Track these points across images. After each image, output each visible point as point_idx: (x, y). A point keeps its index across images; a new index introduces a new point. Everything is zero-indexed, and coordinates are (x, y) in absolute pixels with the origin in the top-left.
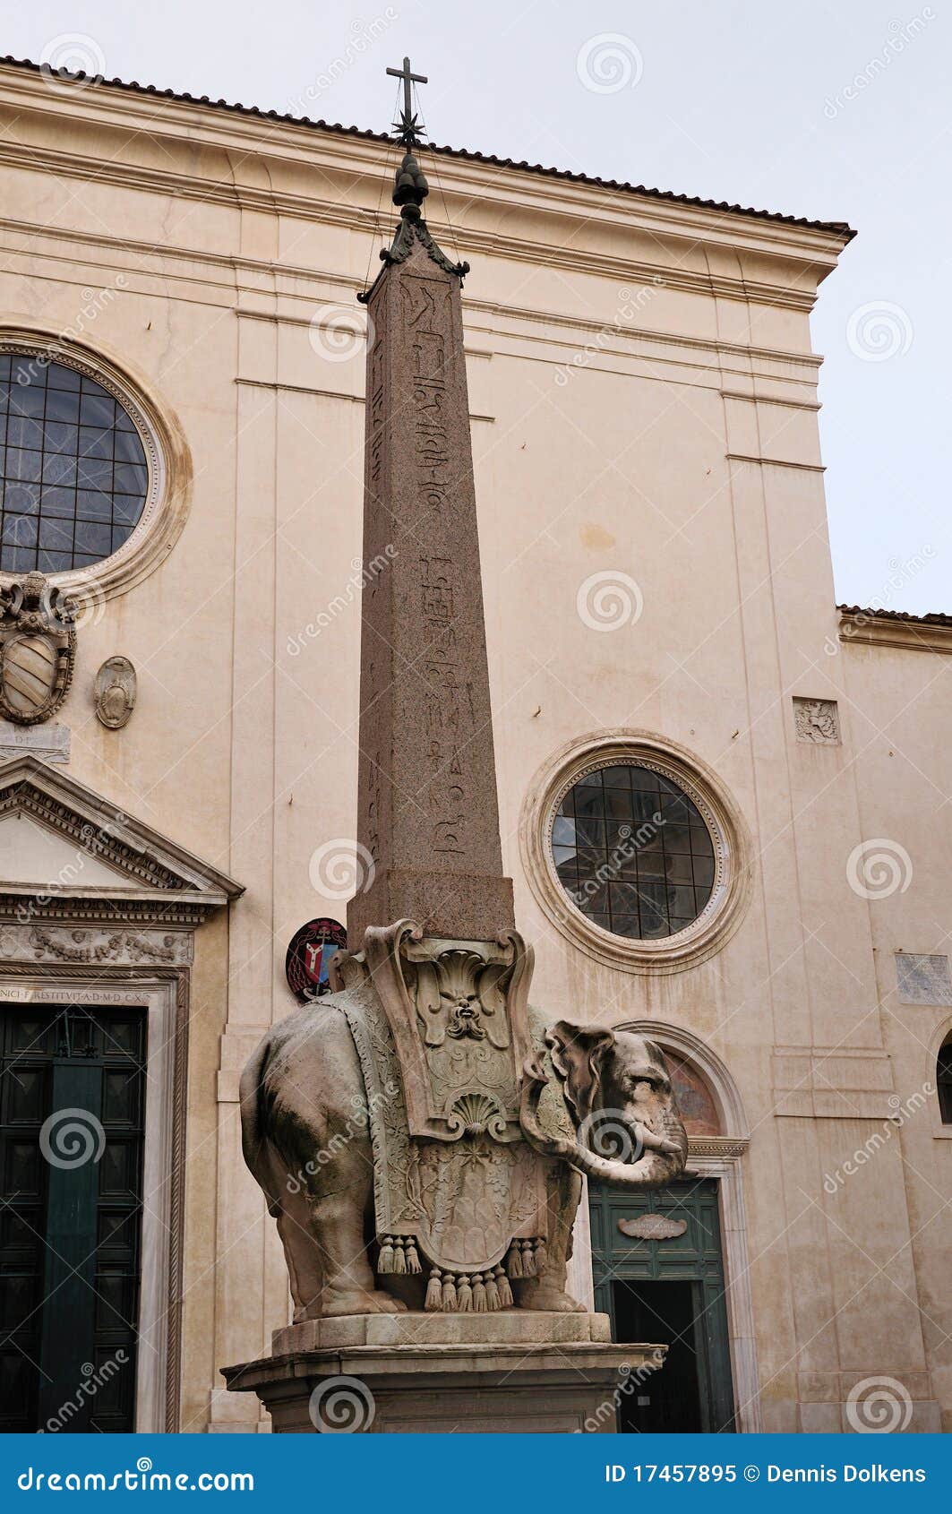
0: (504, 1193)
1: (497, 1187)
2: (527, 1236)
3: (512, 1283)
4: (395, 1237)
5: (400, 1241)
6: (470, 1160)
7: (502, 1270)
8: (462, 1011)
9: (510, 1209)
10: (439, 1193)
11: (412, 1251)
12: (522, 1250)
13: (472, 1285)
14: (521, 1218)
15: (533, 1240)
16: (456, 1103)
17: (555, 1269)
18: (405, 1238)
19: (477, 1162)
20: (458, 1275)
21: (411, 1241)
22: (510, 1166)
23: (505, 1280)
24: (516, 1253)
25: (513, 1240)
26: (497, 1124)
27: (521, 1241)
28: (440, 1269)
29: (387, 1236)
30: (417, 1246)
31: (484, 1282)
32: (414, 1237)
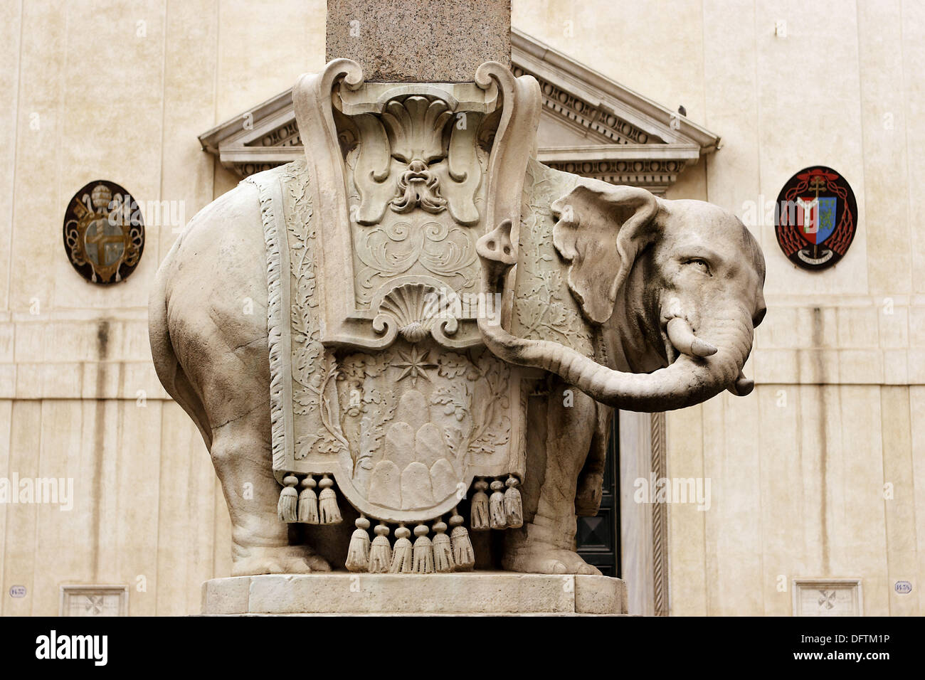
0: (459, 416)
1: (447, 409)
2: (496, 473)
3: (474, 536)
4: (301, 477)
5: (309, 481)
6: (409, 374)
7: (457, 518)
8: (412, 176)
9: (471, 436)
10: (365, 417)
11: (328, 494)
12: (489, 492)
13: (413, 538)
14: (487, 449)
15: (503, 478)
16: (387, 298)
17: (550, 518)
18: (318, 478)
19: (419, 375)
20: (393, 526)
21: (325, 481)
22: (471, 380)
23: (461, 532)
24: (480, 497)
25: (476, 479)
26: (445, 324)
27: (489, 480)
28: (368, 517)
29: (288, 474)
30: (335, 487)
31: (431, 535)
32: (331, 476)
